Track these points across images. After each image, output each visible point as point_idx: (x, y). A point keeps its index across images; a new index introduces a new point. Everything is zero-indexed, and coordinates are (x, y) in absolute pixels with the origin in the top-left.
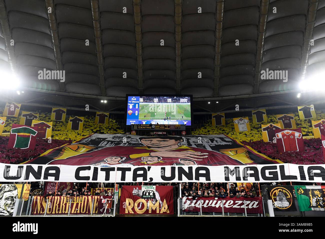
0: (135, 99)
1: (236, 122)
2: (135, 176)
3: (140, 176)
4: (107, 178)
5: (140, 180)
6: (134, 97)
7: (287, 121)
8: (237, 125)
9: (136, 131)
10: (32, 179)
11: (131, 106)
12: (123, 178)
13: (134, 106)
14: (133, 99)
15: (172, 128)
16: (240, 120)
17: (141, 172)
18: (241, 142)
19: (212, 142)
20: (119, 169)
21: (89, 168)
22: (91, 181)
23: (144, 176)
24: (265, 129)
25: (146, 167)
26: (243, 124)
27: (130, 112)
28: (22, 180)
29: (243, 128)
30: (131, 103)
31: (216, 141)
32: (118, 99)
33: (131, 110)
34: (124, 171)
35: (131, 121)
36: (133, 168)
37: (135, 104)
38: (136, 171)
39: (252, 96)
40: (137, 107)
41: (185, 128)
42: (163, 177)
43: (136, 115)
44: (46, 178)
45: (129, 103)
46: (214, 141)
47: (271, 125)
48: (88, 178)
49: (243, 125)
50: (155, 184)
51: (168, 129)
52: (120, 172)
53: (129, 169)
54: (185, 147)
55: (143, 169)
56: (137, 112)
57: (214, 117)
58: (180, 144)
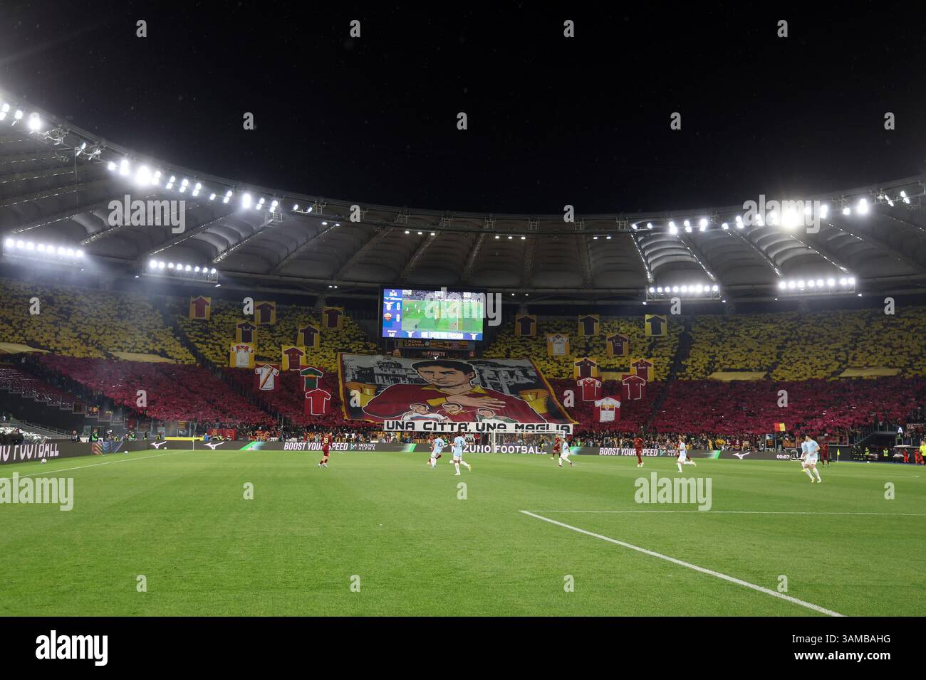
0: (395, 294)
1: (551, 340)
2: (460, 428)
3: (463, 428)
4: (442, 429)
5: (463, 430)
6: (393, 291)
7: (618, 344)
8: (551, 344)
9: (401, 350)
10: (399, 429)
11: (388, 306)
12: (452, 429)
13: (394, 306)
14: (391, 294)
15: (455, 347)
16: (556, 337)
17: (464, 426)
18: (546, 379)
19: (512, 377)
20: (449, 424)
21: (431, 423)
22: (433, 431)
23: (466, 428)
24: (577, 364)
25: (467, 423)
26: (560, 343)
27: (387, 315)
28: (394, 430)
29: (559, 349)
30: (389, 301)
31: (517, 376)
32: (359, 284)
33: (389, 312)
34: (452, 425)
35: (389, 331)
36: (458, 423)
37: (396, 302)
38: (460, 425)
39: (581, 291)
40: (398, 309)
41: (473, 346)
42: (477, 429)
43: (398, 320)
44: (407, 428)
45: (386, 300)
46: (515, 377)
47: (585, 360)
48: (431, 429)
49: (559, 346)
50: (472, 433)
51: (449, 348)
52: (450, 426)
53: (456, 424)
54: (479, 389)
55: (465, 424)
56: (398, 316)
57: (519, 321)
58: (472, 383)
